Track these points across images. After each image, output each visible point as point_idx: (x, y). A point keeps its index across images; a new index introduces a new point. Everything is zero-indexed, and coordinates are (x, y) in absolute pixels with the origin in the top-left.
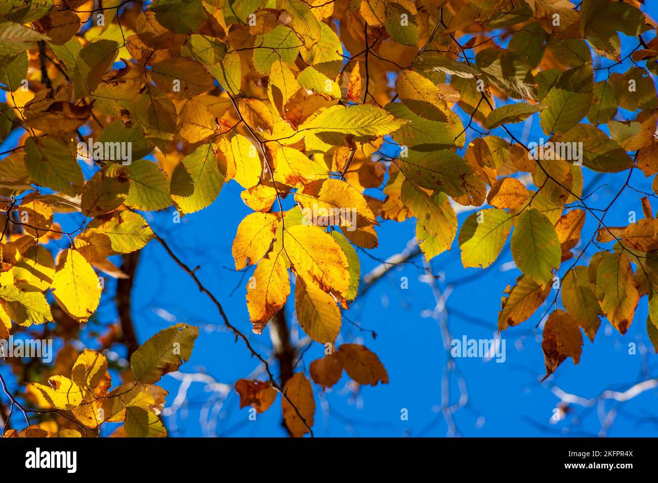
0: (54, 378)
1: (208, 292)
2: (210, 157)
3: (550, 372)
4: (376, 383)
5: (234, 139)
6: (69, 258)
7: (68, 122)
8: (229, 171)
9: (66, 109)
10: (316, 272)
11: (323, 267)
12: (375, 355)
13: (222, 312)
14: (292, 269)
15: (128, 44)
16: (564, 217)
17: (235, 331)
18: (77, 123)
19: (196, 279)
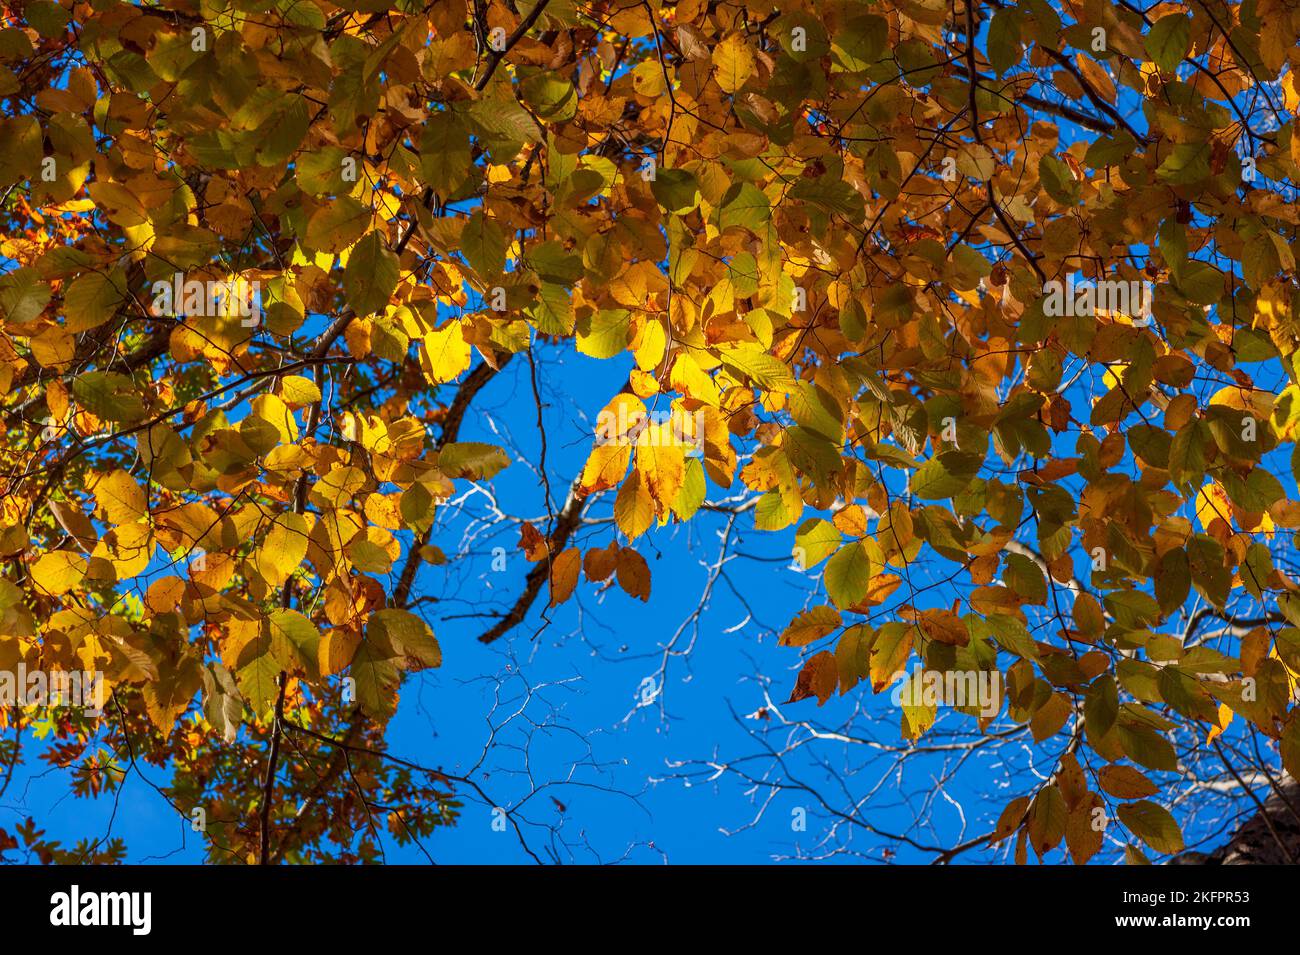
0: (376, 418)
1: (543, 430)
2: (624, 323)
3: (793, 700)
4: (636, 596)
5: (651, 322)
6: (450, 328)
7: (520, 219)
8: (634, 343)
9: (527, 207)
10: (653, 476)
11: (660, 474)
12: (649, 572)
13: (543, 454)
14: (635, 459)
15: (614, 187)
16: (882, 575)
17: (544, 476)
18: (527, 224)
19: (540, 414)
